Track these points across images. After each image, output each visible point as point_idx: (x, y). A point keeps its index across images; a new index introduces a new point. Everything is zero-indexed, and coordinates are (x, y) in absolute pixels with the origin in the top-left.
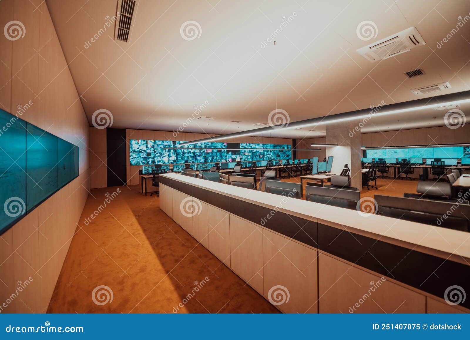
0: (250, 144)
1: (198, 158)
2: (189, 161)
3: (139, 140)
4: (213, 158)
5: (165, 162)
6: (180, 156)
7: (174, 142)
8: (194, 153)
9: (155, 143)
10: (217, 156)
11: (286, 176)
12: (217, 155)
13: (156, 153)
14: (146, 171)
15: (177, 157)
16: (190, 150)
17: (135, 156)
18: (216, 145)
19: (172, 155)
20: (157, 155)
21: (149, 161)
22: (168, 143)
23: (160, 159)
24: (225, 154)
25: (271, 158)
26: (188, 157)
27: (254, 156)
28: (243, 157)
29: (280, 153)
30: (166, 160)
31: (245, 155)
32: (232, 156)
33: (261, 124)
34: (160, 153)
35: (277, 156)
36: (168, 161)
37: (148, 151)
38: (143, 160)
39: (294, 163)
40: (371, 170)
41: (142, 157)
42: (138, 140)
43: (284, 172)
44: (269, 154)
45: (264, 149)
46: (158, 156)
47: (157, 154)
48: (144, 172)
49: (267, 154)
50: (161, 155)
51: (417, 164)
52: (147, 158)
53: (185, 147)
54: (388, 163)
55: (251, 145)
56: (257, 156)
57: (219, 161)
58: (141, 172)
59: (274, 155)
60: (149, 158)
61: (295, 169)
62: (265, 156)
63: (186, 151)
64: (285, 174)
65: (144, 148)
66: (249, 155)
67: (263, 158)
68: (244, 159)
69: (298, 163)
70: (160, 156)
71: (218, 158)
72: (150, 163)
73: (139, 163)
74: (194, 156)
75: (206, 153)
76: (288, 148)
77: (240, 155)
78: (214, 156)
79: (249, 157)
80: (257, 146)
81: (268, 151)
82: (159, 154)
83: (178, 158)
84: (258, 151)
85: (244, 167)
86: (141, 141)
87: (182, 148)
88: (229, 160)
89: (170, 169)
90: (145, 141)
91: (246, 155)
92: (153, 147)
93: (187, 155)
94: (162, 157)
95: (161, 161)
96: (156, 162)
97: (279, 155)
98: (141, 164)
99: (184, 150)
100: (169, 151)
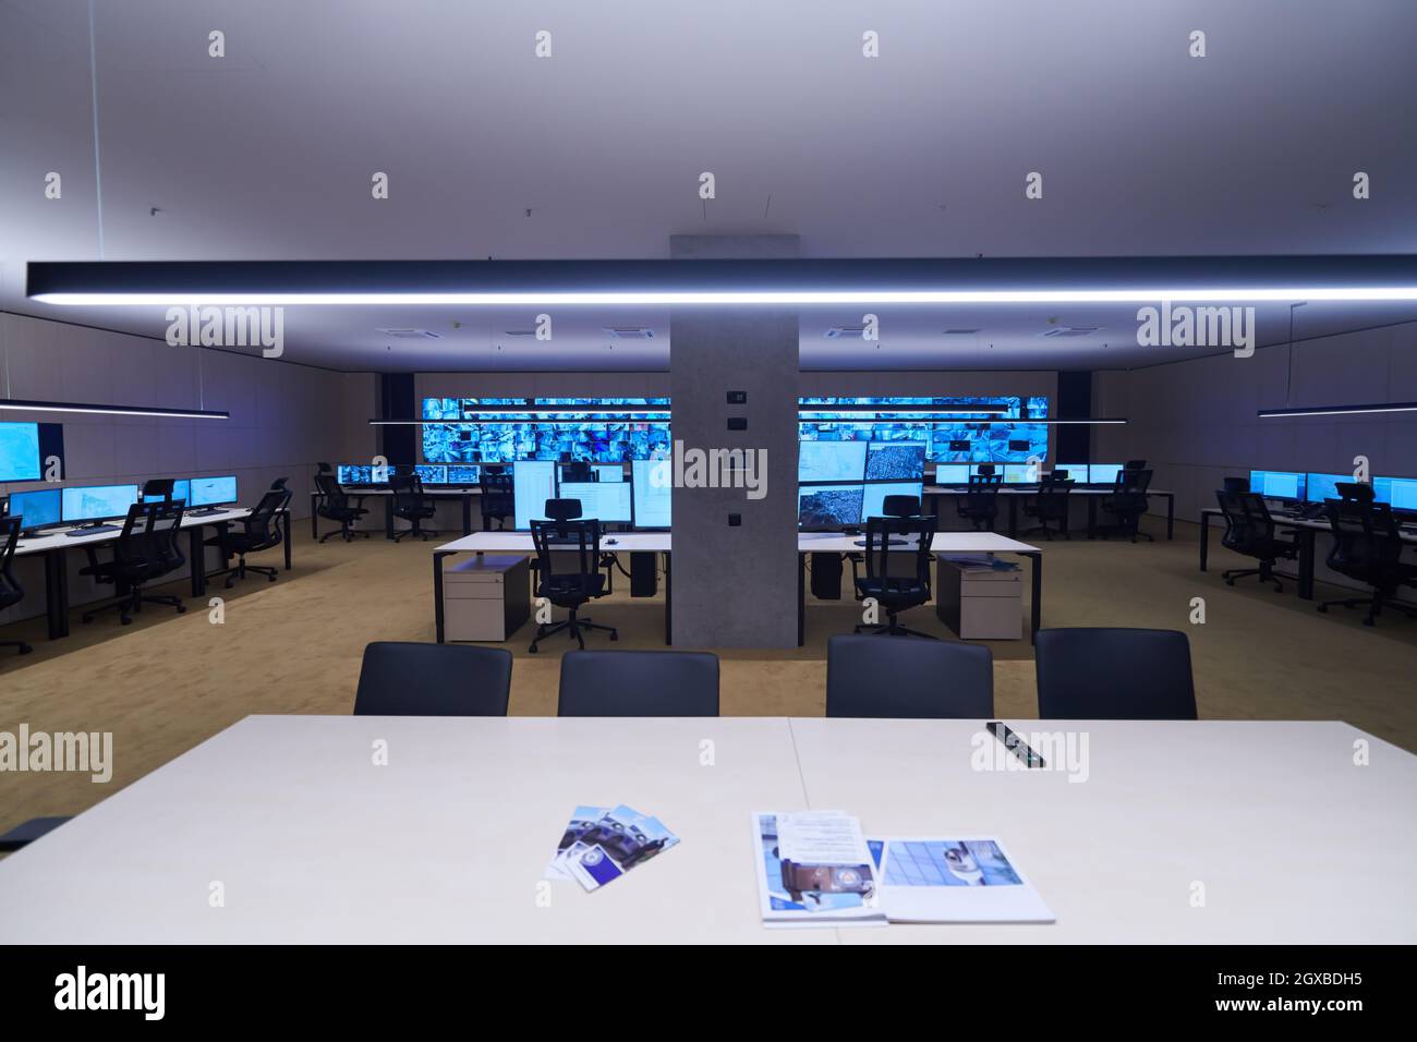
1: (600, 446)
3: (444, 400)
4: (651, 448)
5: (506, 457)
6: (547, 442)
7: (530, 403)
8: (588, 433)
9: (480, 405)
10: (665, 443)
12: (665, 438)
13: (482, 433)
15: (538, 445)
16: (574, 424)
17: (433, 440)
19: (525, 438)
20: (485, 437)
21: (467, 453)
23: (492, 449)
26: (570, 443)
30: (508, 450)
34: (492, 432)
36: (514, 454)
37: (465, 427)
38: (453, 450)
41: (451, 443)
42: (441, 398)
46: (487, 441)
47: (484, 434)
50: (496, 439)
52: (461, 445)
59: (934, 442)
60: (466, 445)
63: (563, 429)
65: (454, 418)
70: (492, 440)
72: (469, 456)
73: (444, 458)
74: (590, 443)
75: (628, 433)
78: (654, 444)
82: (489, 436)
83: (542, 447)
86: (448, 402)
87: (553, 419)
90: (455, 401)
93: (565, 438)
94: (498, 442)
95: (495, 453)
96: (484, 456)
97: (968, 442)
98: (449, 460)
99: (560, 424)
100: (516, 428)
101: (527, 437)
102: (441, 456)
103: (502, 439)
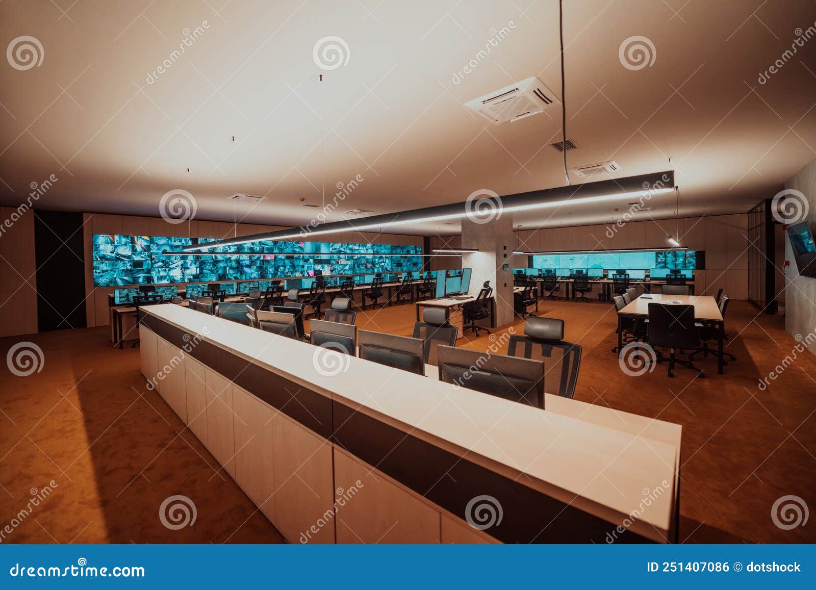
0: (348, 245)
1: (246, 269)
2: (227, 275)
3: (115, 236)
4: (276, 269)
5: (175, 278)
6: (209, 267)
7: (195, 242)
8: (238, 261)
9: (152, 242)
10: (285, 267)
11: (407, 300)
12: (284, 263)
13: (153, 262)
14: (123, 299)
15: (201, 269)
16: (228, 256)
17: (105, 268)
18: (283, 246)
19: (190, 265)
20: (156, 265)
21: (140, 277)
22: (181, 241)
23: (162, 274)
24: (302, 263)
25: (386, 269)
26: (225, 268)
27: (356, 265)
28: (336, 267)
29: (403, 259)
30: (176, 274)
31: (339, 263)
32: (315, 267)
33: (358, 211)
34: (163, 261)
35: (397, 266)
36: (182, 277)
37: (136, 258)
38: (125, 276)
39: (421, 278)
40: (528, 288)
41: (123, 270)
42: (113, 235)
43: (403, 293)
44: (383, 262)
45: (374, 254)
46: (159, 267)
47: (156, 263)
48: (117, 301)
49: (380, 261)
50: (166, 265)
51: (597, 277)
52: (133, 272)
53: (218, 251)
54: (559, 277)
55: (351, 246)
56: (363, 265)
57: (289, 274)
58: (112, 300)
59: (392, 264)
60: (138, 271)
61: (422, 287)
62: (377, 266)
63: (220, 257)
64: (406, 297)
65: (125, 251)
66: (347, 265)
67: (373, 269)
68: (337, 271)
69: (428, 277)
70: (162, 267)
71: (287, 270)
72: (141, 280)
73: (115, 282)
74: (239, 267)
75: (263, 261)
76: (416, 253)
77: (330, 264)
78: (279, 267)
79: (347, 268)
80: (361, 248)
81: (381, 257)
82: (160, 264)
83: (205, 271)
84: (364, 257)
85: (333, 285)
86: (120, 238)
87: (212, 252)
88: (308, 273)
89: (179, 294)
90: (128, 237)
91: (342, 263)
92: (147, 249)
93: (222, 265)
94: (167, 269)
95: (165, 277)
96: (155, 279)
97: (401, 263)
98: (120, 283)
99: (217, 255)
100: (183, 258)
101: (193, 265)
102: (113, 281)
103: (171, 266)
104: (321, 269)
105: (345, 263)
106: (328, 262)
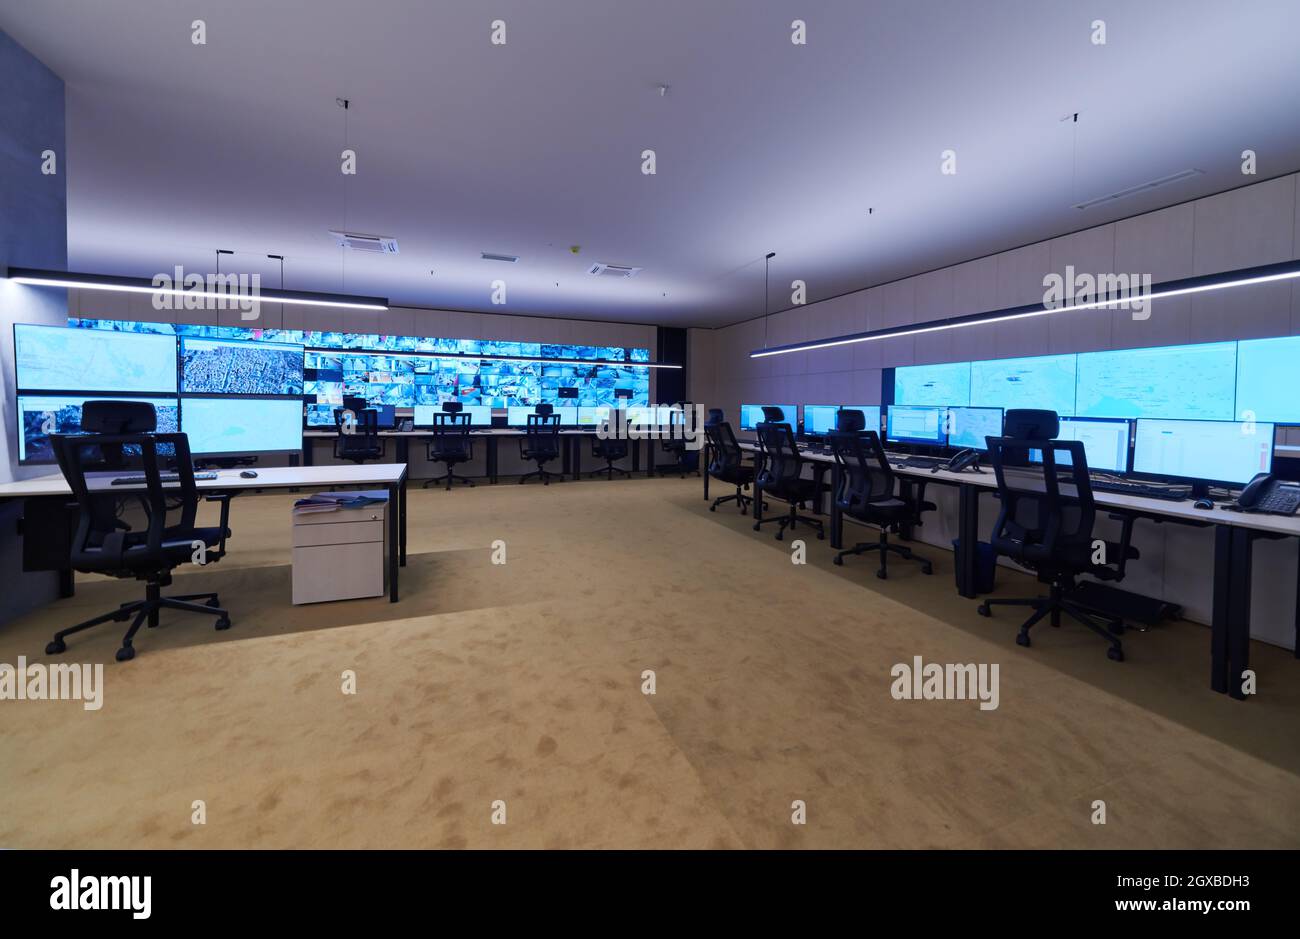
27: (424, 388)
28: (362, 391)
29: (583, 380)
31: (371, 381)
44: (513, 384)
49: (502, 381)
56: (445, 389)
59: (543, 389)
62: (492, 391)
66: (394, 385)
67: (477, 399)
77: (343, 381)
79: (395, 392)
81: (507, 371)
84: (449, 370)
97: (577, 390)
104: (314, 392)
105: (390, 382)
106: (335, 375)
